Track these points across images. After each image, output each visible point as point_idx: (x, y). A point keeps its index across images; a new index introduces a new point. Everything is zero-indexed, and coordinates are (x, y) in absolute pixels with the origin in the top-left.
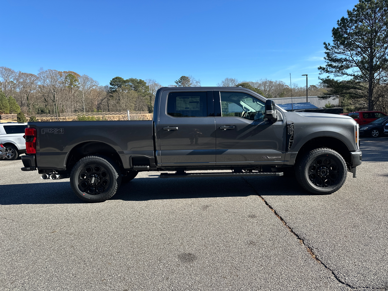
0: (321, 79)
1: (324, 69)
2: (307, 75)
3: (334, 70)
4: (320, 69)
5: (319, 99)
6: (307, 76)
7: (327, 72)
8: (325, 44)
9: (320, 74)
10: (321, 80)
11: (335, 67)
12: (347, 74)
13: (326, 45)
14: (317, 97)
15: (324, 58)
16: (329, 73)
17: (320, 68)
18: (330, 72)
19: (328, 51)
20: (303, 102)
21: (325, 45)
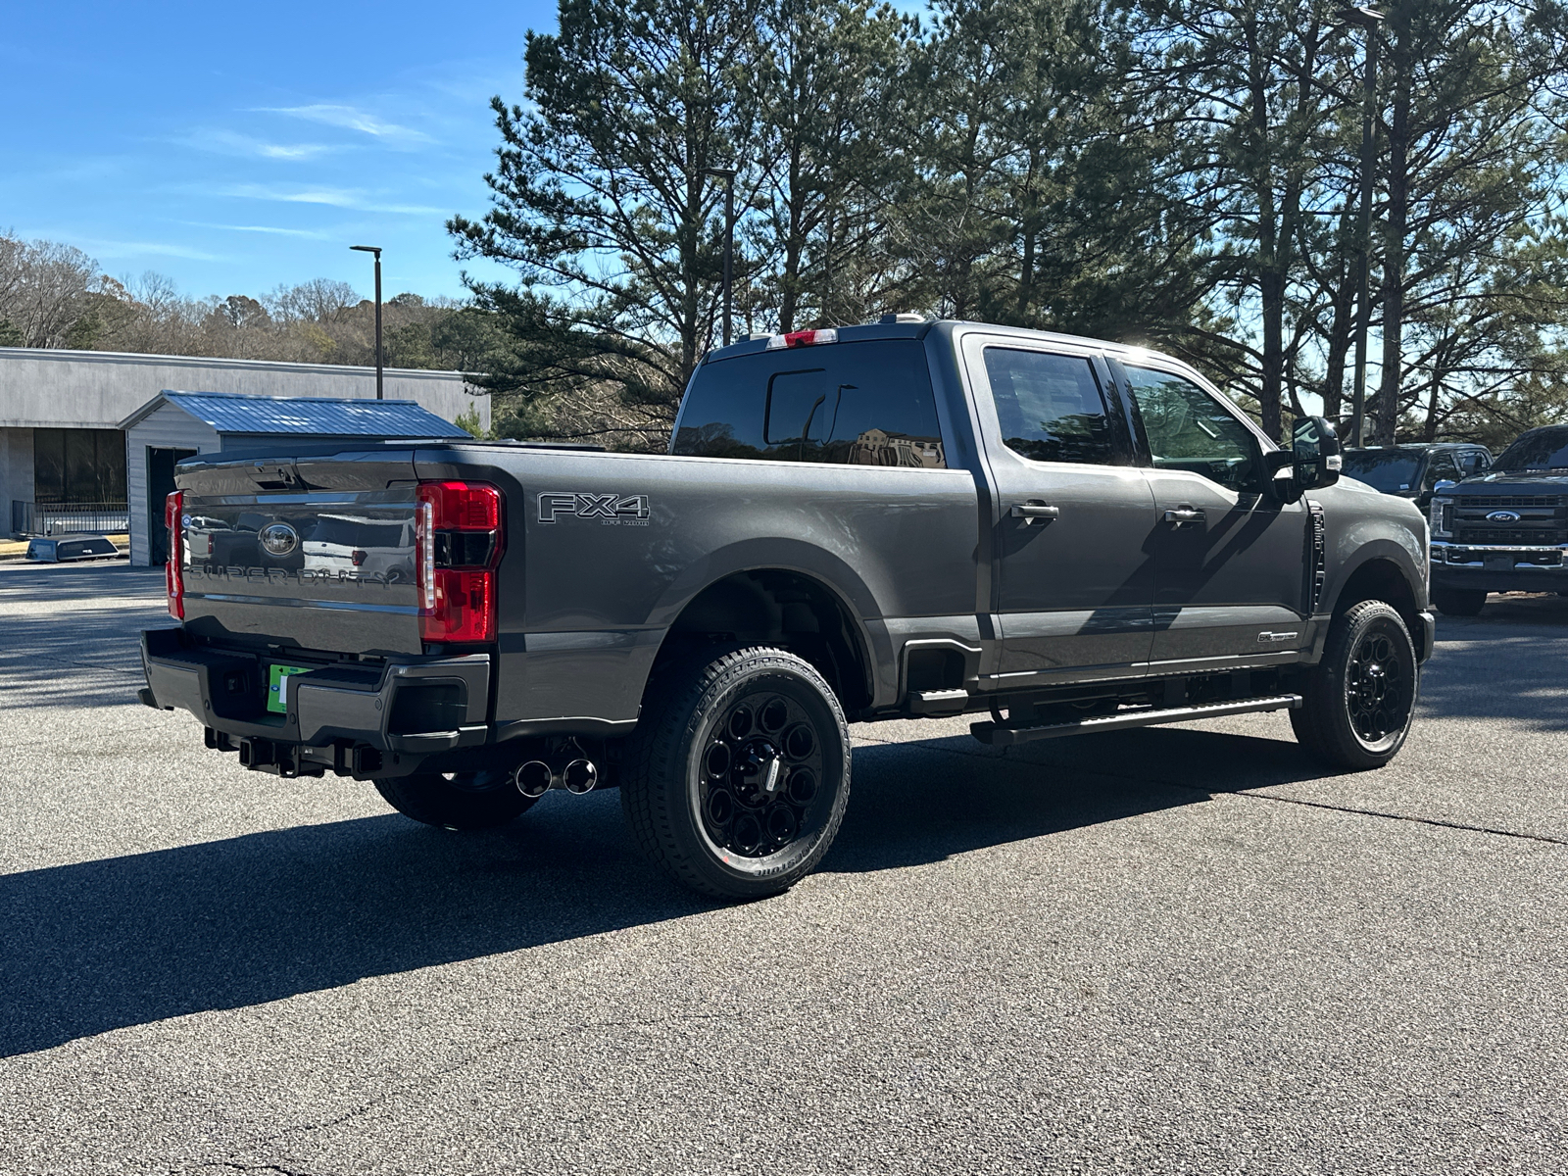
0: (475, 284)
1: (476, 232)
2: (377, 252)
3: (519, 246)
4: (458, 231)
5: (466, 391)
6: (377, 256)
7: (491, 251)
8: (497, 105)
9: (457, 258)
10: (475, 289)
11: (523, 232)
12: (584, 279)
13: (504, 113)
14: (459, 380)
15: (488, 178)
16: (501, 258)
17: (457, 226)
18: (505, 256)
19: (514, 148)
20: (318, 396)
21: (498, 115)
